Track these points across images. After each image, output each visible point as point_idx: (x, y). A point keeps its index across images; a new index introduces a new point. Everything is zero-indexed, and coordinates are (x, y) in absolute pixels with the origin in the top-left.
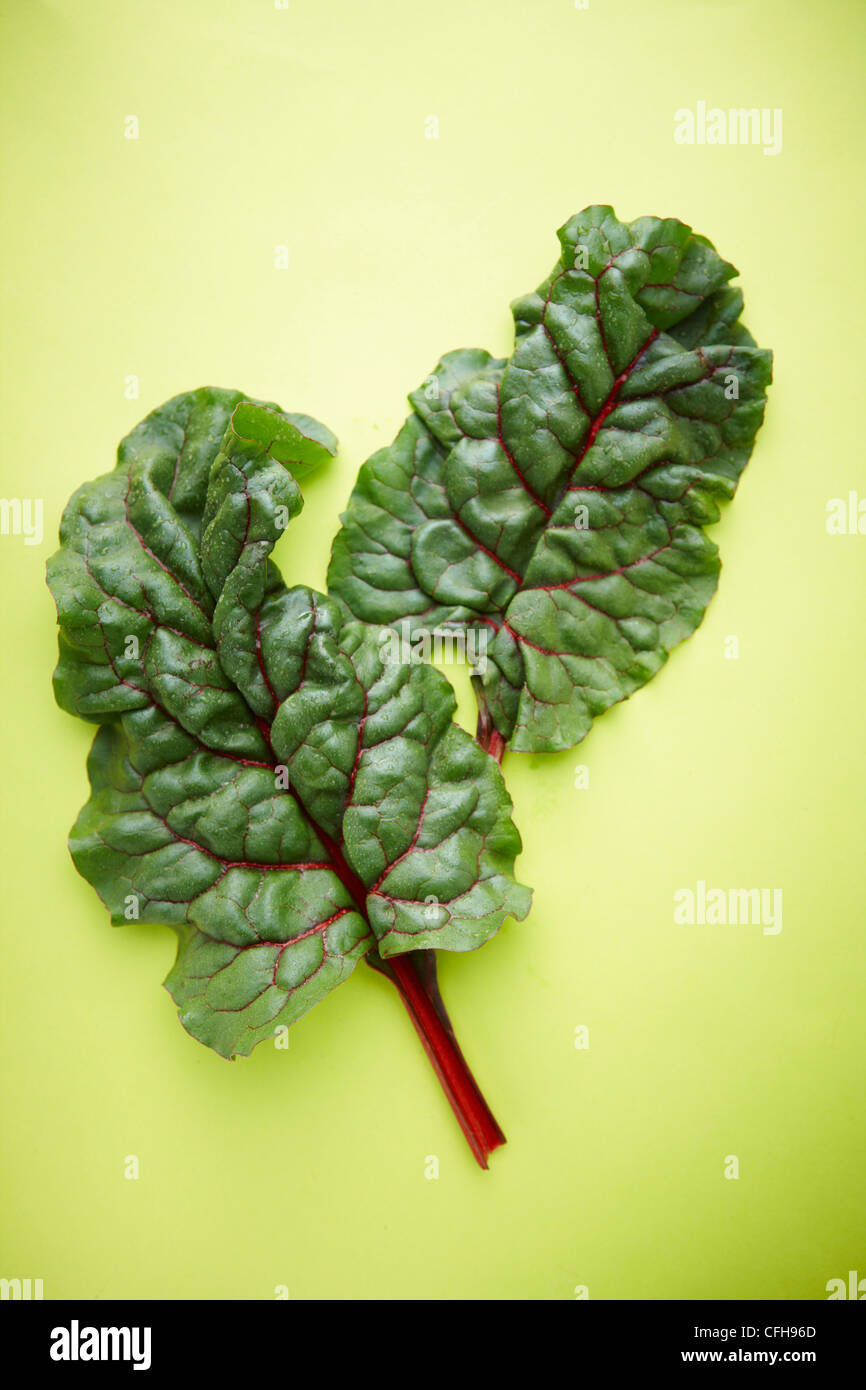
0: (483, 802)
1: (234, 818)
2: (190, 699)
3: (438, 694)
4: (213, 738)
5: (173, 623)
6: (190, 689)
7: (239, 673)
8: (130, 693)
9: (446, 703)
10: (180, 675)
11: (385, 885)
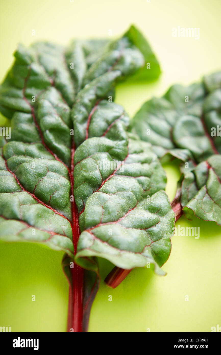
0: (159, 225)
1: (40, 169)
2: (50, 114)
3: (159, 179)
4: (50, 137)
5: (60, 88)
6: (53, 111)
7: (78, 117)
8: (25, 104)
9: (161, 185)
10: (52, 104)
11: (95, 230)
